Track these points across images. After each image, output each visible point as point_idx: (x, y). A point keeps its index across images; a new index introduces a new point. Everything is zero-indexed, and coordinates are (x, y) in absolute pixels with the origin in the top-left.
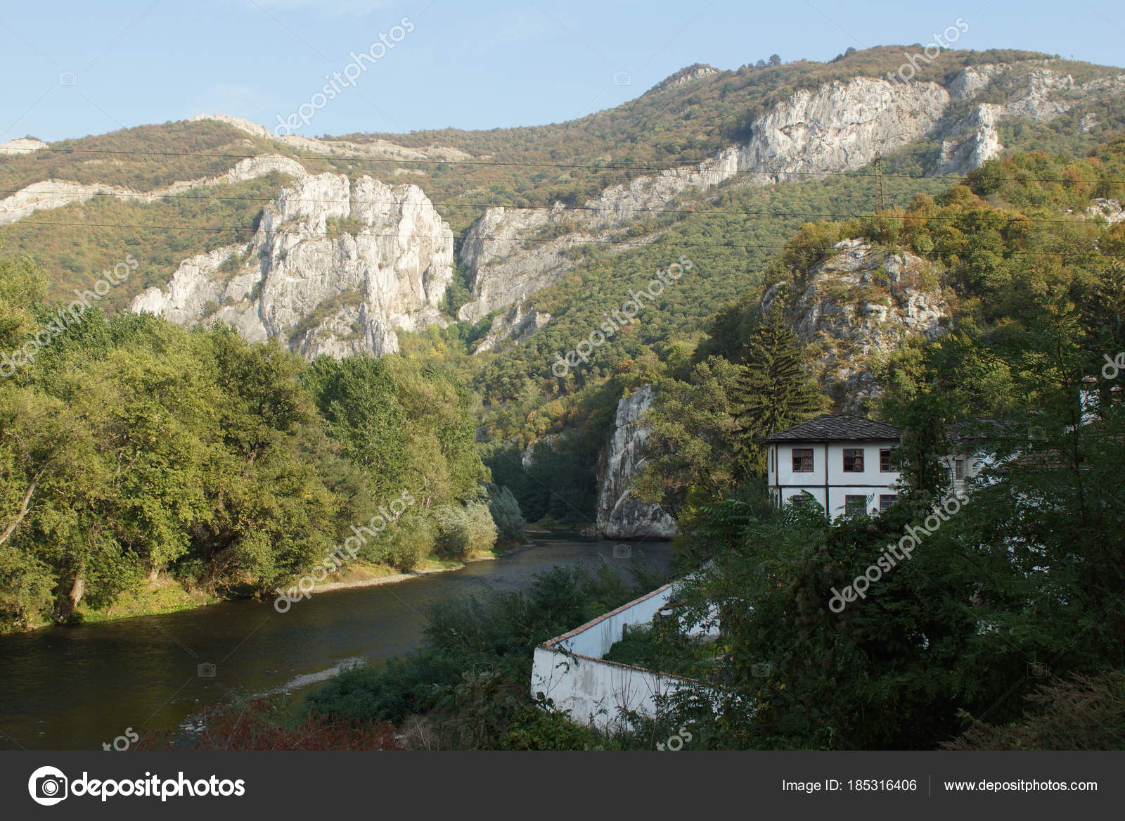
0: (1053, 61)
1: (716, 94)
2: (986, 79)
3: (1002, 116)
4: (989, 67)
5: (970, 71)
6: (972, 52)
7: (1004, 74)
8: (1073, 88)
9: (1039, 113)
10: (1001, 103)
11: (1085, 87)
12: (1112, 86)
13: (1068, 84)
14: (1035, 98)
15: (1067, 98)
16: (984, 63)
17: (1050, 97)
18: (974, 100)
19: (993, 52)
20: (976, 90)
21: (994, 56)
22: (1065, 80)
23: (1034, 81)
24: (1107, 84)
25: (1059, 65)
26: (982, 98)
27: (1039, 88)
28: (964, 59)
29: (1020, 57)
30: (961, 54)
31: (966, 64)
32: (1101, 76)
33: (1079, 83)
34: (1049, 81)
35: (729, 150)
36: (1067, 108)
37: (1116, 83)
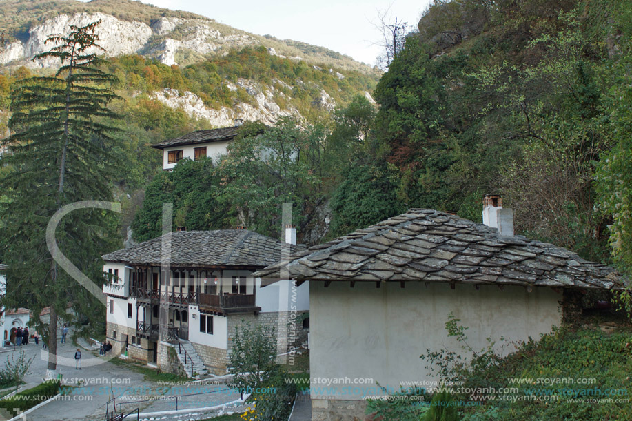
0: (211, 22)
1: (15, 10)
2: (173, 26)
3: (180, 47)
4: (176, 20)
5: (165, 20)
6: (167, 10)
7: (184, 24)
8: (219, 37)
9: (199, 48)
10: (180, 40)
11: (226, 38)
12: (240, 40)
13: (217, 35)
14: (198, 40)
15: (215, 43)
16: (173, 16)
17: (207, 41)
18: (165, 36)
19: (179, 12)
20: (167, 30)
21: (179, 14)
22: (215, 33)
23: (199, 31)
24: (237, 38)
25: (213, 24)
26: (169, 36)
27: (201, 35)
28: (162, 13)
29: (193, 17)
30: (162, 10)
31: (163, 15)
32: (235, 34)
33: (222, 35)
34: (207, 32)
35: (13, 44)
36: (215, 48)
37: (242, 38)
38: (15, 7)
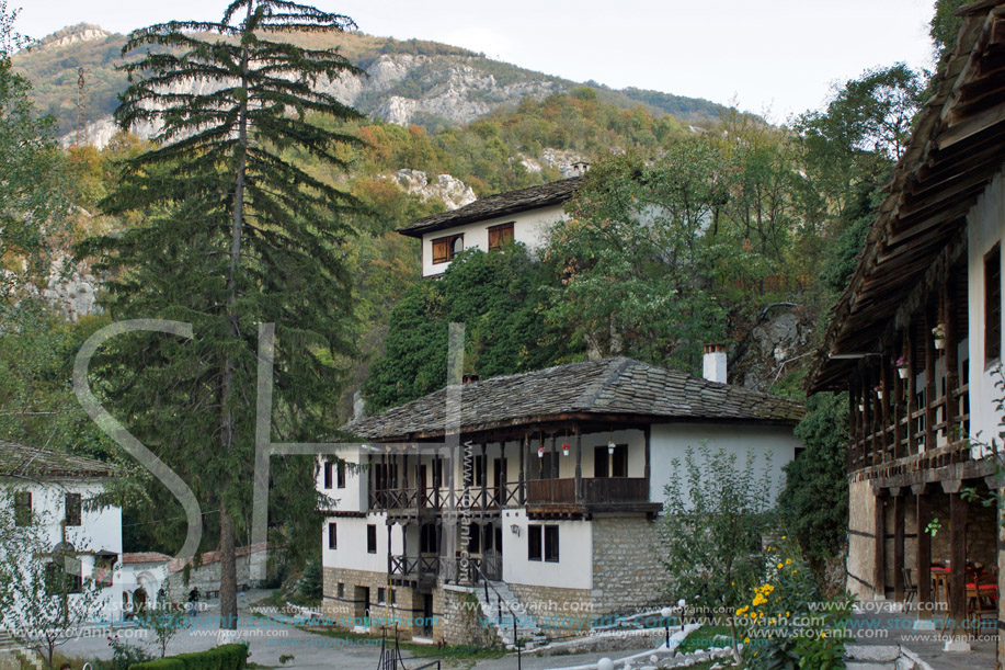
0: (476, 59)
1: (98, 59)
2: (404, 70)
3: (417, 113)
4: (408, 58)
5: (386, 60)
6: (391, 40)
7: (423, 66)
8: (494, 89)
9: (456, 112)
10: (417, 98)
11: (507, 89)
12: (535, 91)
13: (490, 85)
14: (453, 96)
15: (487, 101)
16: (402, 52)
17: (470, 97)
18: (388, 92)
19: (414, 42)
20: (392, 81)
21: (415, 47)
22: (486, 80)
23: (454, 78)
24: (530, 89)
25: (481, 63)
26: (396, 91)
27: (457, 86)
28: (381, 46)
29: (442, 50)
30: (379, 41)
31: (383, 52)
32: (525, 80)
33: (501, 86)
34: (469, 79)
35: (99, 122)
36: (486, 110)
37: (540, 88)
38: (99, 52)
